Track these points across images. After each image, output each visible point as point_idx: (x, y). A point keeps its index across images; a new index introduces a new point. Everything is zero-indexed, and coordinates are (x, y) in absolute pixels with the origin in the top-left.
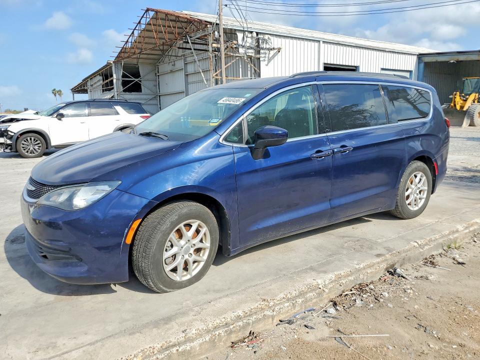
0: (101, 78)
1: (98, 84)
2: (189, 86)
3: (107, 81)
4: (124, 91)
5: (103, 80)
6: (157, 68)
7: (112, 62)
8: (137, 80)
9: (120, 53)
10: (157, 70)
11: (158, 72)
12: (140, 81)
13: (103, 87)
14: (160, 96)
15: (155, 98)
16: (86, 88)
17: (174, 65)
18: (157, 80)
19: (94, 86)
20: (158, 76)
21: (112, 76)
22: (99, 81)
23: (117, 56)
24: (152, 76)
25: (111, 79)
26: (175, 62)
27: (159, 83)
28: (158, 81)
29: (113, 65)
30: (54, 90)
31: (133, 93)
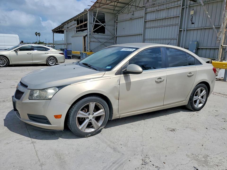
0: (76, 22)
1: (73, 26)
2: (147, 30)
3: (81, 24)
4: (94, 32)
5: (78, 24)
6: (116, 17)
7: (88, 10)
8: (103, 24)
9: (96, 3)
10: (116, 19)
11: (117, 20)
12: (105, 26)
13: (77, 29)
14: (116, 37)
15: (113, 38)
16: (63, 29)
17: (133, 15)
18: (116, 25)
19: (69, 28)
20: (117, 23)
21: (86, 20)
22: (74, 24)
23: (93, 6)
24: (112, 23)
25: (86, 22)
26: (134, 12)
27: (117, 28)
28: (116, 27)
29: (89, 12)
30: (36, 33)
31: (99, 34)
